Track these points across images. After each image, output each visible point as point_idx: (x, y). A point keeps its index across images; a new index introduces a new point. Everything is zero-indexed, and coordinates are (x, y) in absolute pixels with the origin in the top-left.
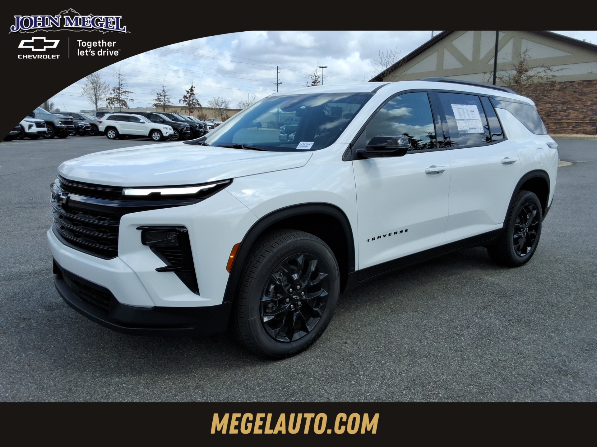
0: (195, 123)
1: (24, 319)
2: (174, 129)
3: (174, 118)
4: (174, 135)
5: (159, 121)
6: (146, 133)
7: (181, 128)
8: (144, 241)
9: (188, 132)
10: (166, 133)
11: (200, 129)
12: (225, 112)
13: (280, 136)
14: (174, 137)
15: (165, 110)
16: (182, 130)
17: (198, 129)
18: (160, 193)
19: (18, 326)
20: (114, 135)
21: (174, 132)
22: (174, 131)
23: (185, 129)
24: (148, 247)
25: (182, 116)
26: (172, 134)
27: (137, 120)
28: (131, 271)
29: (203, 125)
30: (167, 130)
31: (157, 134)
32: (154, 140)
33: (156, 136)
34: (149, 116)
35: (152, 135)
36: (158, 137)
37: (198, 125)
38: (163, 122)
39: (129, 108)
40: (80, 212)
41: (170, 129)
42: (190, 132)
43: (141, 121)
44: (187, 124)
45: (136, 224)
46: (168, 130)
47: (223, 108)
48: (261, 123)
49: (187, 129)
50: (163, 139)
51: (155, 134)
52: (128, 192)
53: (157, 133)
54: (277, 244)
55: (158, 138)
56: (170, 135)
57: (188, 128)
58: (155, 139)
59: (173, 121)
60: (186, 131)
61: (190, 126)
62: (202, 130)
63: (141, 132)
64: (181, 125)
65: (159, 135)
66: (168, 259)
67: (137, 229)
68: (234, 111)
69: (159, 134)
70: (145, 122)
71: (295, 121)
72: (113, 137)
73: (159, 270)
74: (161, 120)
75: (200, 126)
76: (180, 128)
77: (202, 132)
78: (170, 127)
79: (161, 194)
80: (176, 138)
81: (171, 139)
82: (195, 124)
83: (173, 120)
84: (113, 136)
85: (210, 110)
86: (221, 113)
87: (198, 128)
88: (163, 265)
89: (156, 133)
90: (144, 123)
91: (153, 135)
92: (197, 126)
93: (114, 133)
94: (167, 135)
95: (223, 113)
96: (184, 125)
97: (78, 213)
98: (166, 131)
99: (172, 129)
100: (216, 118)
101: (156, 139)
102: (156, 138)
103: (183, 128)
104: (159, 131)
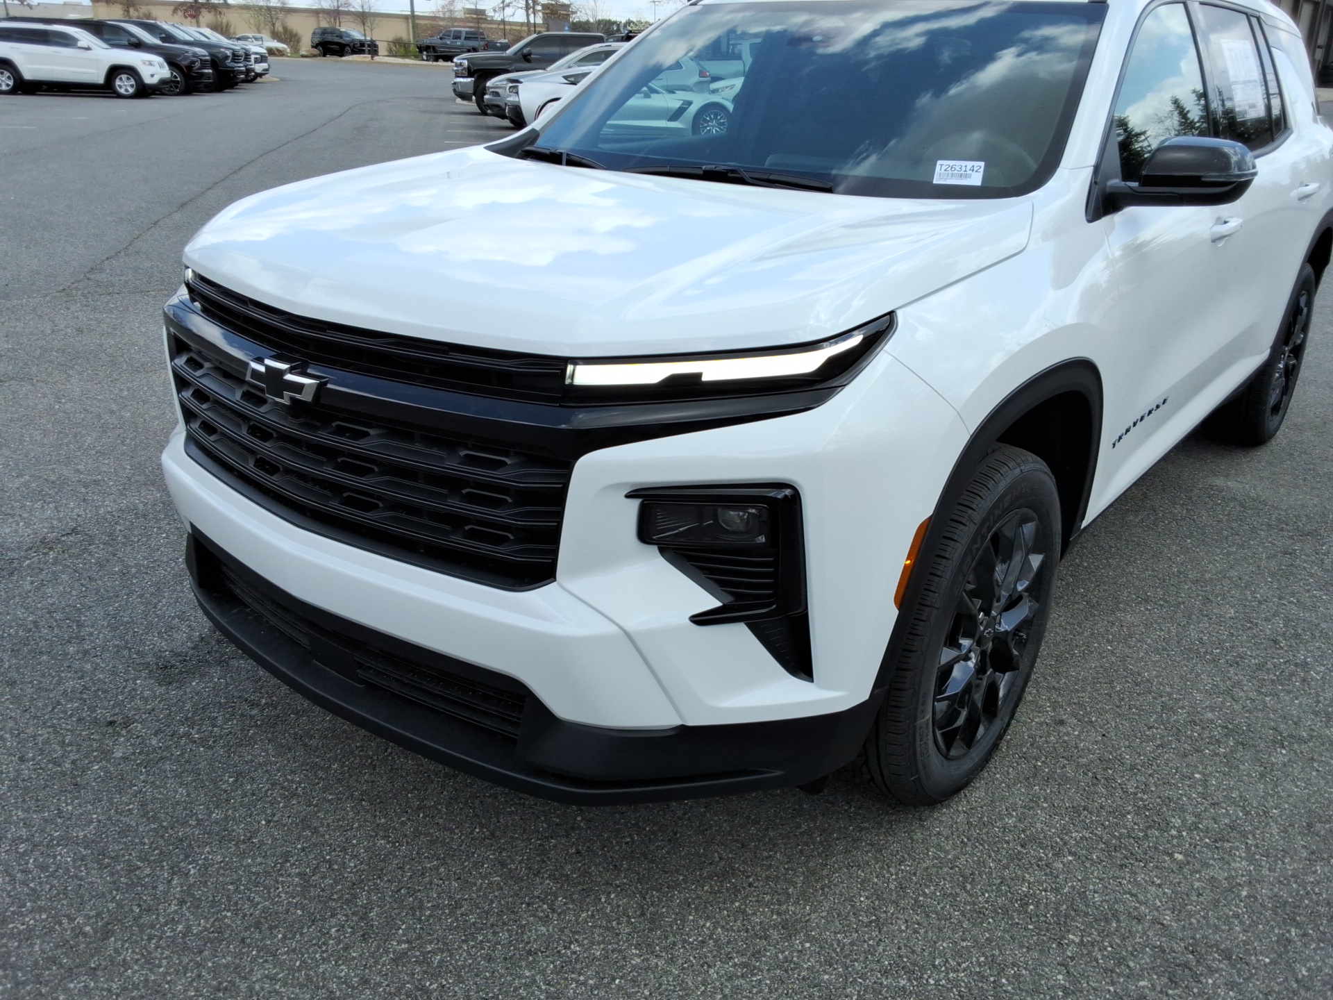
0: (223, 47)
1: (111, 723)
2: (172, 63)
3: (164, 35)
4: (172, 81)
5: (126, 43)
6: (97, 76)
7: (189, 61)
8: (645, 533)
9: (206, 71)
10: (152, 76)
11: (236, 65)
12: (281, 16)
13: (455, 83)
14: (171, 87)
15: (128, 12)
16: (190, 67)
17: (232, 64)
18: (699, 375)
19: (106, 754)
20: (11, 83)
21: (172, 74)
22: (170, 69)
23: (198, 65)
24: (654, 549)
25: (181, 28)
26: (167, 78)
27: (66, 41)
28: (612, 629)
29: (242, 52)
30: (154, 69)
31: (128, 79)
32: (120, 96)
33: (125, 85)
34: (96, 27)
35: (115, 82)
36: (132, 86)
37: (229, 53)
38: (138, 45)
39: (30, 6)
40: (372, 432)
41: (161, 66)
42: (210, 71)
43: (80, 44)
44: (199, 51)
45: (625, 484)
46: (156, 69)
47: (274, 5)
48: (377, 43)
49: (204, 64)
50: (144, 91)
51: (121, 79)
52: (584, 376)
53: (126, 76)
54: (979, 498)
55: (131, 90)
56: (163, 82)
57: (206, 61)
58: (122, 91)
59: (163, 42)
60: (200, 68)
61: (211, 55)
62: (241, 67)
63: (84, 73)
64: (187, 52)
65: (133, 82)
66: (721, 584)
67: (628, 496)
68: (306, 14)
69: (132, 79)
70: (92, 46)
71: (466, 38)
72: (7, 88)
73: (701, 620)
74: (133, 40)
75: (235, 57)
76: (185, 63)
77: (241, 72)
78: (160, 59)
79: (704, 378)
80: (177, 87)
81: (164, 91)
82: (222, 50)
83: (163, 40)
84: (8, 85)
85: (242, 11)
86: (271, 17)
87: (232, 61)
88: (711, 603)
89: (124, 77)
90: (88, 49)
91: (118, 82)
92: (227, 57)
93: (9, 77)
94: (154, 81)
95: (277, 19)
96: (195, 55)
97: (367, 434)
98: (151, 70)
99: (165, 64)
100: (259, 32)
101: (125, 93)
102: (127, 90)
103: (193, 62)
104: (131, 71)
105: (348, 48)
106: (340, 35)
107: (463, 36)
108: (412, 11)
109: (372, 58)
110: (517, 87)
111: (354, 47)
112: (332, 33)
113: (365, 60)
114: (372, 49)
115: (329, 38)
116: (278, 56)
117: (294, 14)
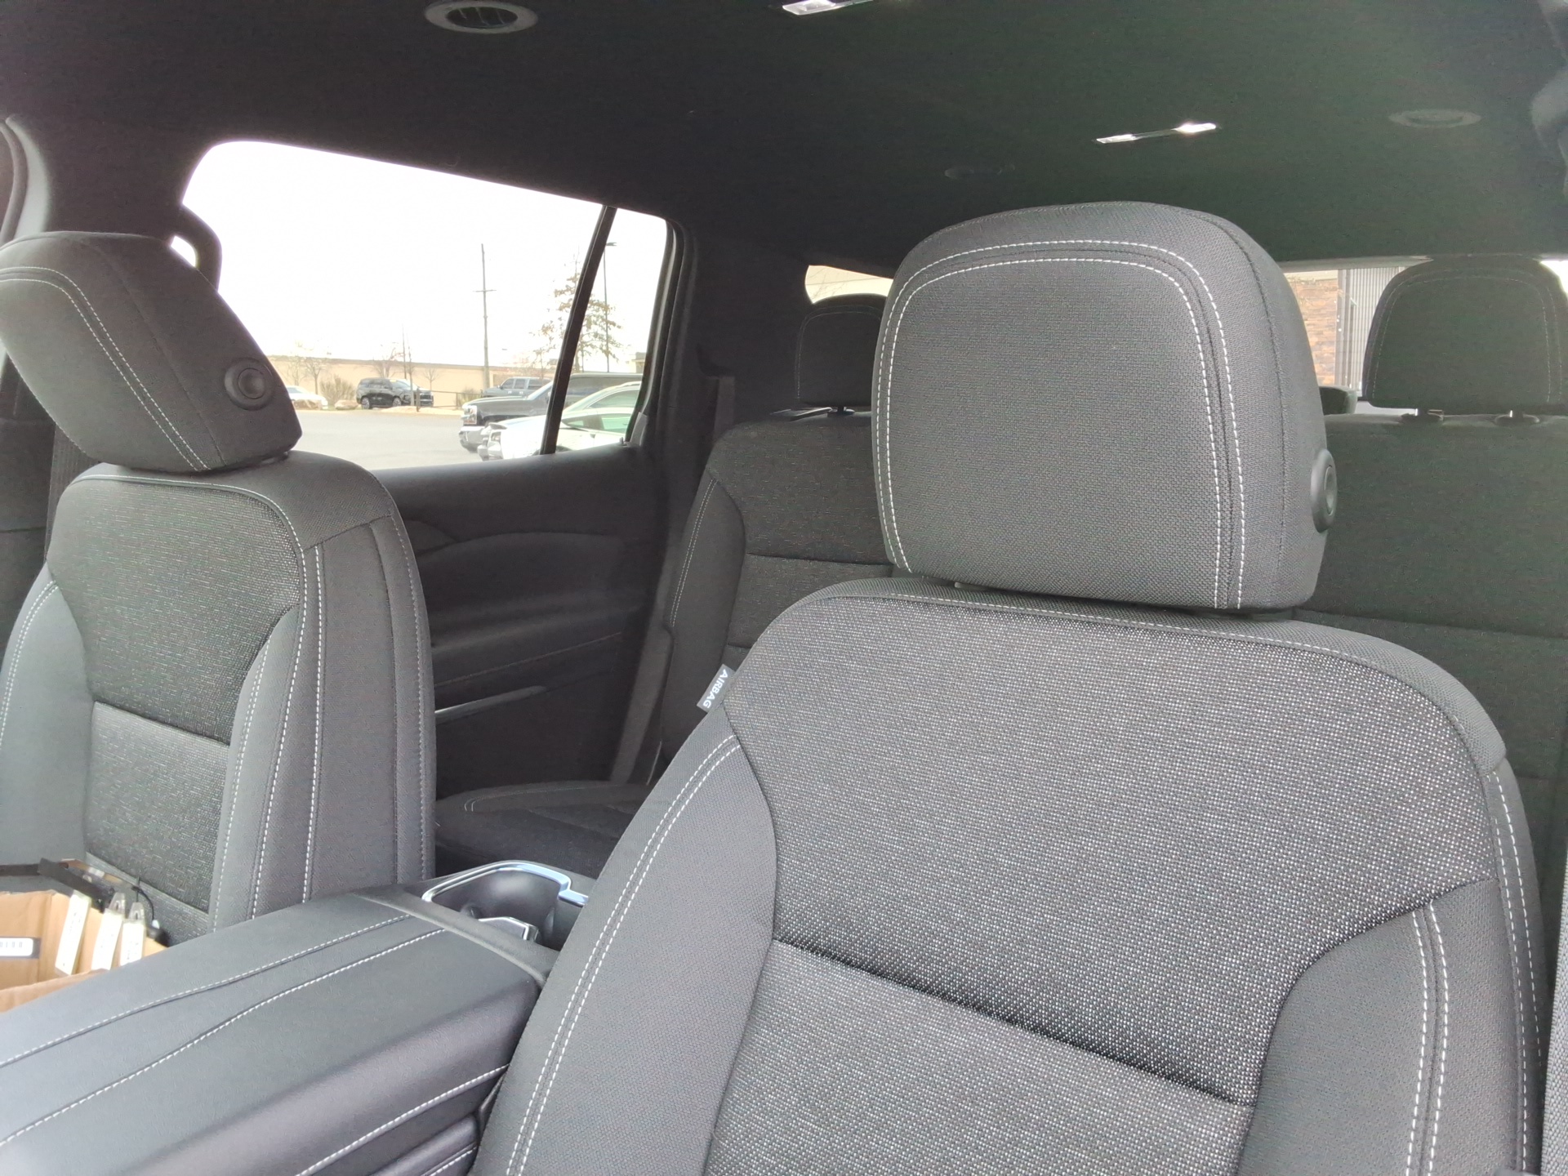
13: (462, 433)
48: (432, 394)
68: (354, 365)
95: (320, 369)
105: (397, 400)
106: (389, 385)
107: (527, 384)
108: (487, 362)
109: (418, 410)
110: (499, 434)
111: (404, 398)
112: (381, 384)
113: (410, 412)
114: (425, 400)
115: (377, 389)
116: (310, 409)
117: (341, 365)
